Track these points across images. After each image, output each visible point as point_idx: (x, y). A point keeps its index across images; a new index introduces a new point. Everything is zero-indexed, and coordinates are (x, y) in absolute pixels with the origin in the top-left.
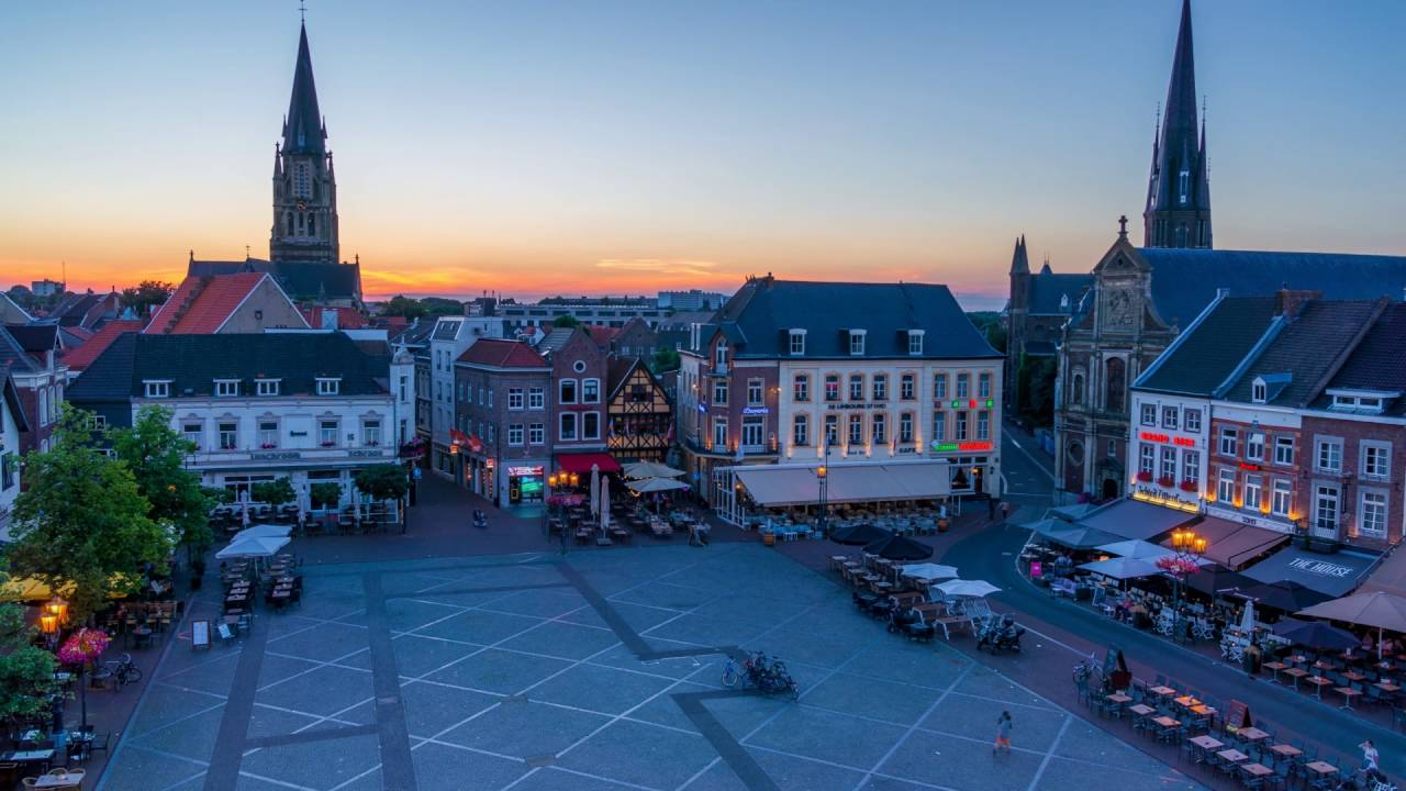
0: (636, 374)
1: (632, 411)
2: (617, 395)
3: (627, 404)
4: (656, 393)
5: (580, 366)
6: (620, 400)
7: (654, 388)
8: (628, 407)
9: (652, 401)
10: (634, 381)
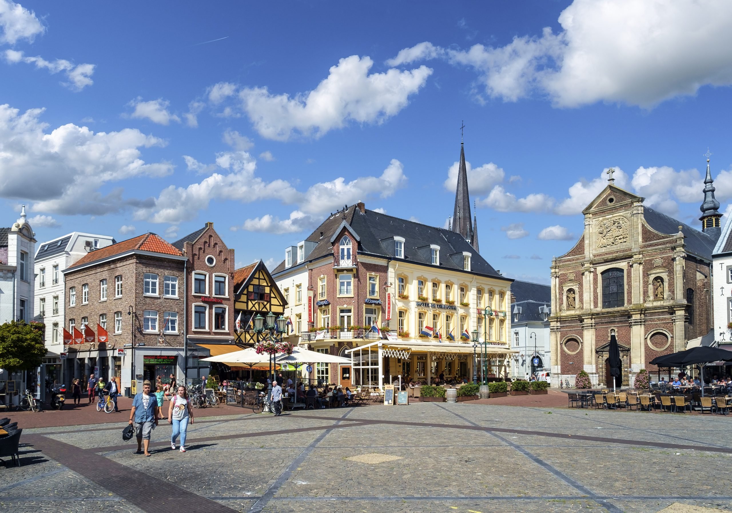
0: (257, 276)
1: (254, 309)
2: (242, 293)
3: (250, 303)
4: (272, 295)
5: (210, 260)
6: (244, 298)
7: (271, 290)
8: (250, 305)
9: (269, 301)
10: (255, 282)
